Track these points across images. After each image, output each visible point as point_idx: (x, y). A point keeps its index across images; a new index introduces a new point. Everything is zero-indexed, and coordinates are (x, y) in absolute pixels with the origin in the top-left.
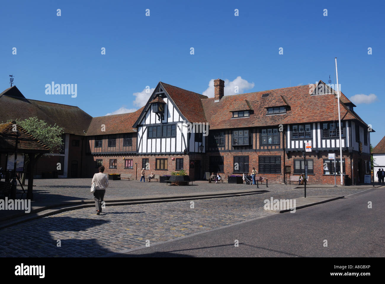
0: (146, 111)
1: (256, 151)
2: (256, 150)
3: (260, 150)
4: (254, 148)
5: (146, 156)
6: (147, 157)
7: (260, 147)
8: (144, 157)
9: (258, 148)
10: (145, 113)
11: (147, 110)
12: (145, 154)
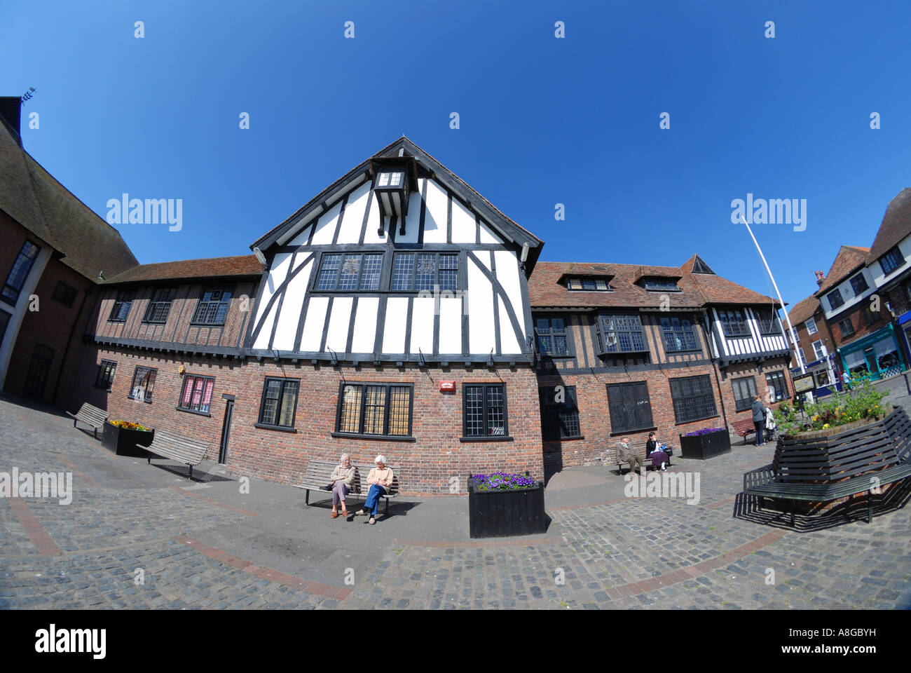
0: (324, 205)
1: (660, 369)
2: (660, 367)
3: (668, 366)
4: (655, 360)
5: (286, 367)
6: (290, 371)
7: (667, 359)
8: (273, 370)
9: (663, 360)
10: (319, 209)
11: (329, 202)
12: (282, 360)
